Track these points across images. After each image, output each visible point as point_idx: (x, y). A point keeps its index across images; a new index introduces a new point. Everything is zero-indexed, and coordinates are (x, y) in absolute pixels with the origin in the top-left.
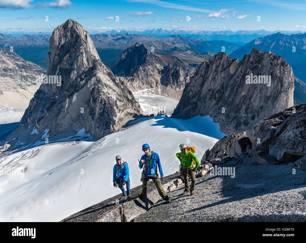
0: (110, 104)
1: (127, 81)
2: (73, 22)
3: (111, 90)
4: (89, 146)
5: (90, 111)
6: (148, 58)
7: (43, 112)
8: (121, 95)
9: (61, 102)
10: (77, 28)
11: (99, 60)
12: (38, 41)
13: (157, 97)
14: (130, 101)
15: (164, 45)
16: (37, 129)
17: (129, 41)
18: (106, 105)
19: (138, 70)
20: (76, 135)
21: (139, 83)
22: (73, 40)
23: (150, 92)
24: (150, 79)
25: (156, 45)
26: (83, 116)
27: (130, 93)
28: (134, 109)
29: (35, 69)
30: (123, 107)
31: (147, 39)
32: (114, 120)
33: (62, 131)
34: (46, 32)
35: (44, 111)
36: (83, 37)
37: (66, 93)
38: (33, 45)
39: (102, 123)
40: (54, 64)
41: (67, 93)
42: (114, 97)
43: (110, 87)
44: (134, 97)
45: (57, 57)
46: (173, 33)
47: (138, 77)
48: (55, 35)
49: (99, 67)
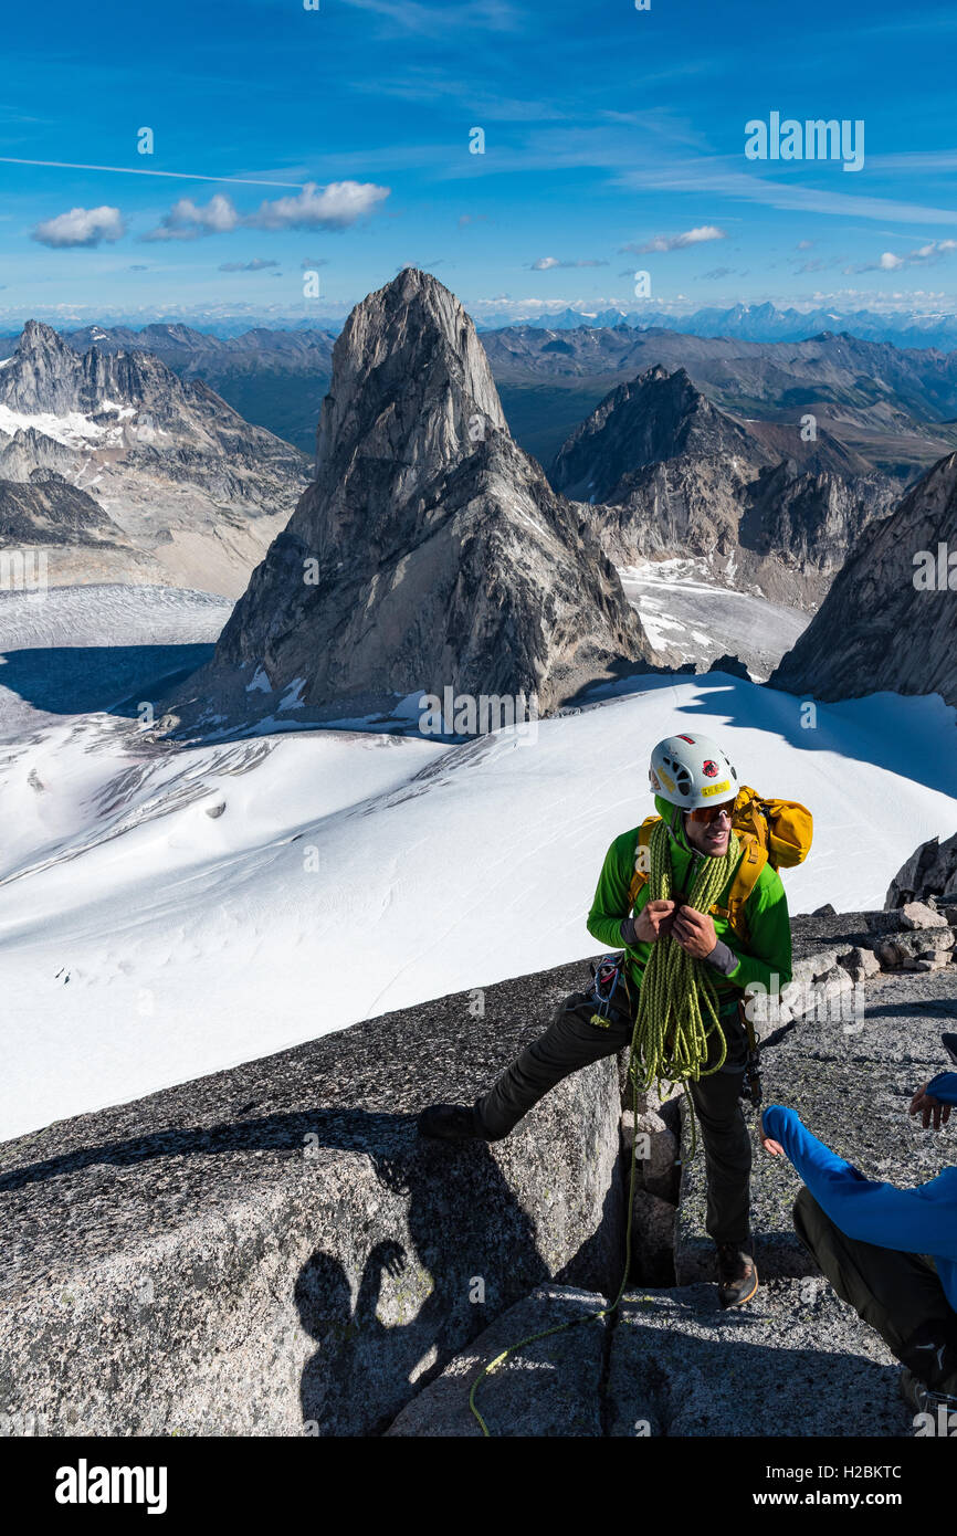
0: (526, 607)
1: (603, 521)
2: (422, 278)
3: (535, 553)
4: (433, 759)
5: (450, 630)
6: (696, 431)
7: (290, 614)
8: (571, 578)
9: (354, 584)
10: (434, 303)
11: (501, 430)
12: (296, 353)
13: (719, 596)
14: (605, 605)
15: (772, 374)
16: (268, 673)
17: (626, 358)
18: (512, 611)
19: (651, 481)
20: (393, 714)
21: (648, 532)
22: (414, 350)
23: (691, 573)
24: (698, 518)
25: (738, 377)
26: (422, 646)
27: (609, 570)
28: (616, 637)
29: (278, 458)
30: (575, 624)
31: (704, 352)
32: (533, 669)
33: (348, 692)
34: (324, 320)
35: (294, 613)
36: (452, 338)
37: (372, 551)
38: (280, 367)
39: (490, 676)
40: (341, 439)
41: (377, 552)
42: (544, 581)
43: (533, 543)
44: (622, 589)
45: (352, 415)
46: (820, 326)
47: (650, 508)
48: (354, 330)
49: (500, 457)
